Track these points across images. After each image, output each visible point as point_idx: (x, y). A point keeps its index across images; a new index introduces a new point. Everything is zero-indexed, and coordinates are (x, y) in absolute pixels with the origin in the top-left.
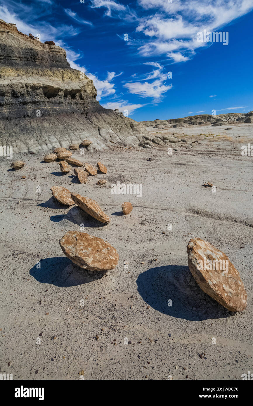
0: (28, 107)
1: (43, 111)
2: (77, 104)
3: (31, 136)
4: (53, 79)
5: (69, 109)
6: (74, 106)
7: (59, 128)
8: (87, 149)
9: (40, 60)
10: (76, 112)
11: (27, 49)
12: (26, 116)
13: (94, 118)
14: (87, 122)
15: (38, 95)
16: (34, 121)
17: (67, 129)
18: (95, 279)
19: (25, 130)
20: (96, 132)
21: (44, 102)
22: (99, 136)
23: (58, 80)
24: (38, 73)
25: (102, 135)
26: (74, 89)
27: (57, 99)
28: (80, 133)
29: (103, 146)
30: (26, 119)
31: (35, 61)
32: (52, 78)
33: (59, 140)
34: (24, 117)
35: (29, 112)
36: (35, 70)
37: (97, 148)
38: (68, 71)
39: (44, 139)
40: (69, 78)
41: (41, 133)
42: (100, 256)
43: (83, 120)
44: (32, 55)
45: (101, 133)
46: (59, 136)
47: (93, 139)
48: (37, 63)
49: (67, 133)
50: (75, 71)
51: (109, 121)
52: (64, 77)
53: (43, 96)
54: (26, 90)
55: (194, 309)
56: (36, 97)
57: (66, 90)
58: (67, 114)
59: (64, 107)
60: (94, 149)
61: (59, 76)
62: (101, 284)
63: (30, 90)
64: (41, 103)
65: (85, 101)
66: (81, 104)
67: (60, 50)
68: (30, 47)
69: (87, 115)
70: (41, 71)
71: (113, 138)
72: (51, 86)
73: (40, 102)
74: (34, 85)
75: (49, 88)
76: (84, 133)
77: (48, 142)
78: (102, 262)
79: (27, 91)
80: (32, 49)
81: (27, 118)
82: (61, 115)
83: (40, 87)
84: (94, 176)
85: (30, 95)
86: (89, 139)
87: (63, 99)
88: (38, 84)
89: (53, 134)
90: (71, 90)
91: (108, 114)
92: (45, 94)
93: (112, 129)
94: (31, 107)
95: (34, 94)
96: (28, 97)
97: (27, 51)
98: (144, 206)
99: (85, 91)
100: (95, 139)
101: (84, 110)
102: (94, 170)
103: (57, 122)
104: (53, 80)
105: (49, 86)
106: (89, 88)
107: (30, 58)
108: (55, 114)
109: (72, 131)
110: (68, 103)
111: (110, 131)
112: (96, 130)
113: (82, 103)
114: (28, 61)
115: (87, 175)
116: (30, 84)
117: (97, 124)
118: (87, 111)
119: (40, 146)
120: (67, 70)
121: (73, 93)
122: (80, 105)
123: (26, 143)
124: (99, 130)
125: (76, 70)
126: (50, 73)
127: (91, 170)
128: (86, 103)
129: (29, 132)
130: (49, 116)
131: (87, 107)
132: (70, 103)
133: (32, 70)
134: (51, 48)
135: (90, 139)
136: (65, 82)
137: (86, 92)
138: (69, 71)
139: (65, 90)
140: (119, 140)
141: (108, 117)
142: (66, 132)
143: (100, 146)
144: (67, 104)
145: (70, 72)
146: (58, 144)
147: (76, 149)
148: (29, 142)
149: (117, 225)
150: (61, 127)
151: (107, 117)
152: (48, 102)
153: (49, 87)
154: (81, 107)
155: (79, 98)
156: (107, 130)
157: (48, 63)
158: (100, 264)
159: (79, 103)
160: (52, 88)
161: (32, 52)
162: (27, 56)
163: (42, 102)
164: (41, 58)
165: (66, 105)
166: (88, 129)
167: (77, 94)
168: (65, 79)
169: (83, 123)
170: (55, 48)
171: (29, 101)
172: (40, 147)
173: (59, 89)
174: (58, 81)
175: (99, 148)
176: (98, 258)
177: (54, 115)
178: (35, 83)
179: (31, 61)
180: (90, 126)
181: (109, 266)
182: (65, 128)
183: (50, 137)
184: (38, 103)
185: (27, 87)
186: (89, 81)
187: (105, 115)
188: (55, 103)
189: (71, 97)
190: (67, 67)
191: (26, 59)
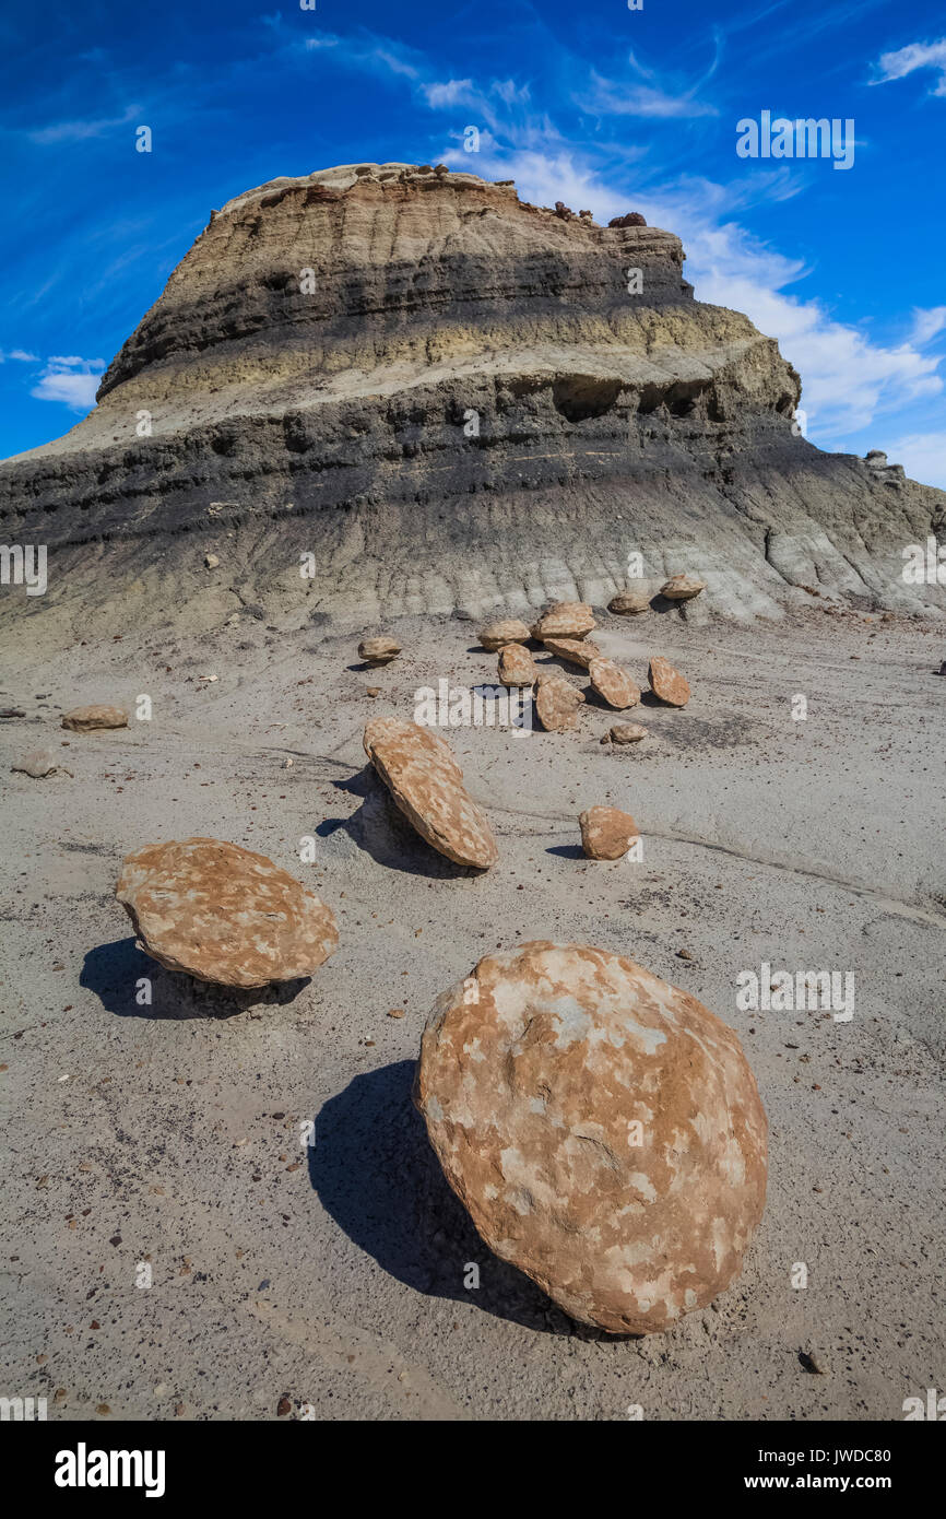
0: (493, 455)
1: (543, 467)
2: (693, 437)
3: (479, 556)
4: (608, 348)
5: (650, 460)
6: (679, 449)
7: (588, 530)
8: (683, 615)
9: (575, 287)
10: (682, 470)
11: (532, 257)
12: (478, 488)
13: (756, 492)
14: (723, 508)
15: (533, 412)
16: (505, 505)
17: (621, 534)
18: (203, 1012)
19: (465, 537)
20: (748, 550)
21: (553, 435)
22: (760, 562)
23: (625, 353)
24: (555, 336)
25: (775, 560)
26: (685, 380)
27: (609, 421)
28: (669, 551)
29: (763, 603)
30: (479, 496)
31: (555, 294)
32: (606, 345)
33: (577, 573)
34: (473, 491)
35: (493, 474)
36: (546, 326)
37: (727, 613)
38: (674, 313)
39: (521, 568)
40: (672, 339)
41: (516, 549)
42: (211, 927)
43: (705, 499)
44: (547, 275)
45: (774, 553)
46: (583, 562)
47: (719, 574)
48: (563, 300)
49: (616, 550)
50: (703, 311)
51: (826, 503)
52: (654, 340)
53: (555, 412)
54: (493, 399)
55: (439, 1237)
56: (525, 418)
57: (650, 387)
58: (636, 476)
59: (634, 451)
60: (715, 615)
61: (637, 337)
62: (218, 1037)
63: (507, 394)
64: (542, 438)
65: (728, 425)
66: (708, 436)
67: (658, 242)
68: (544, 248)
69: (726, 481)
70: (570, 325)
71: (827, 575)
72: (582, 376)
73: (537, 437)
74: (523, 376)
75: (577, 382)
76: (686, 550)
77: (534, 579)
78: (204, 947)
79: (499, 400)
80: (549, 255)
81: (481, 495)
82: (609, 481)
83: (546, 384)
84: (620, 710)
85: (507, 414)
86: (703, 574)
87: (632, 422)
88: (536, 373)
89: (562, 551)
90: (673, 386)
91: (824, 475)
92: (562, 406)
93: (834, 537)
94: (502, 456)
95: (523, 408)
96: (499, 423)
97: (531, 264)
98: (726, 847)
99: (735, 385)
100: (735, 575)
101: (719, 460)
102: (626, 688)
103: (587, 507)
104: (606, 355)
105: (576, 375)
106: (757, 371)
107: (539, 285)
108: (585, 477)
109: (636, 540)
110: (653, 436)
111: (822, 543)
112: (751, 539)
113: (716, 431)
114: (531, 296)
115: (575, 702)
116: (512, 374)
117: (761, 514)
118: (731, 465)
119: (502, 593)
120: (671, 310)
121: (682, 394)
122: (705, 442)
123: (453, 582)
124: (767, 540)
125: (710, 305)
126: (601, 328)
127: (613, 684)
128: (731, 433)
129: (475, 542)
130: (562, 484)
131: (730, 450)
132: (659, 434)
133: (535, 327)
134: (625, 240)
135: (708, 575)
136: (655, 357)
137: (738, 390)
138: (681, 313)
139: (646, 386)
140: (856, 586)
141: (825, 488)
142: (613, 545)
143: (746, 603)
144: (646, 440)
145: (682, 319)
146: (571, 588)
147: (633, 612)
148: (464, 579)
149: (520, 888)
150: (597, 527)
151: (817, 488)
152: (568, 435)
153: (578, 379)
154: (709, 452)
155: (706, 415)
156: (802, 539)
157: (603, 295)
158: (196, 951)
159: (701, 435)
160: (586, 382)
161: (551, 262)
162: (531, 281)
163: (546, 435)
164: (578, 280)
165: (642, 441)
166: (711, 536)
167: (697, 401)
168: (656, 345)
169: (700, 512)
170: (640, 238)
171: (499, 434)
172: (499, 599)
173: (618, 386)
174: (624, 357)
175: (740, 613)
176: (195, 929)
177: (582, 481)
178: (529, 371)
179: (542, 296)
180: (730, 523)
181: (225, 967)
182: (611, 529)
183: (546, 561)
184: (530, 442)
185: (498, 385)
186: (759, 345)
187: (812, 478)
188: (599, 437)
189: (671, 412)
190: (674, 302)
191: (526, 292)
